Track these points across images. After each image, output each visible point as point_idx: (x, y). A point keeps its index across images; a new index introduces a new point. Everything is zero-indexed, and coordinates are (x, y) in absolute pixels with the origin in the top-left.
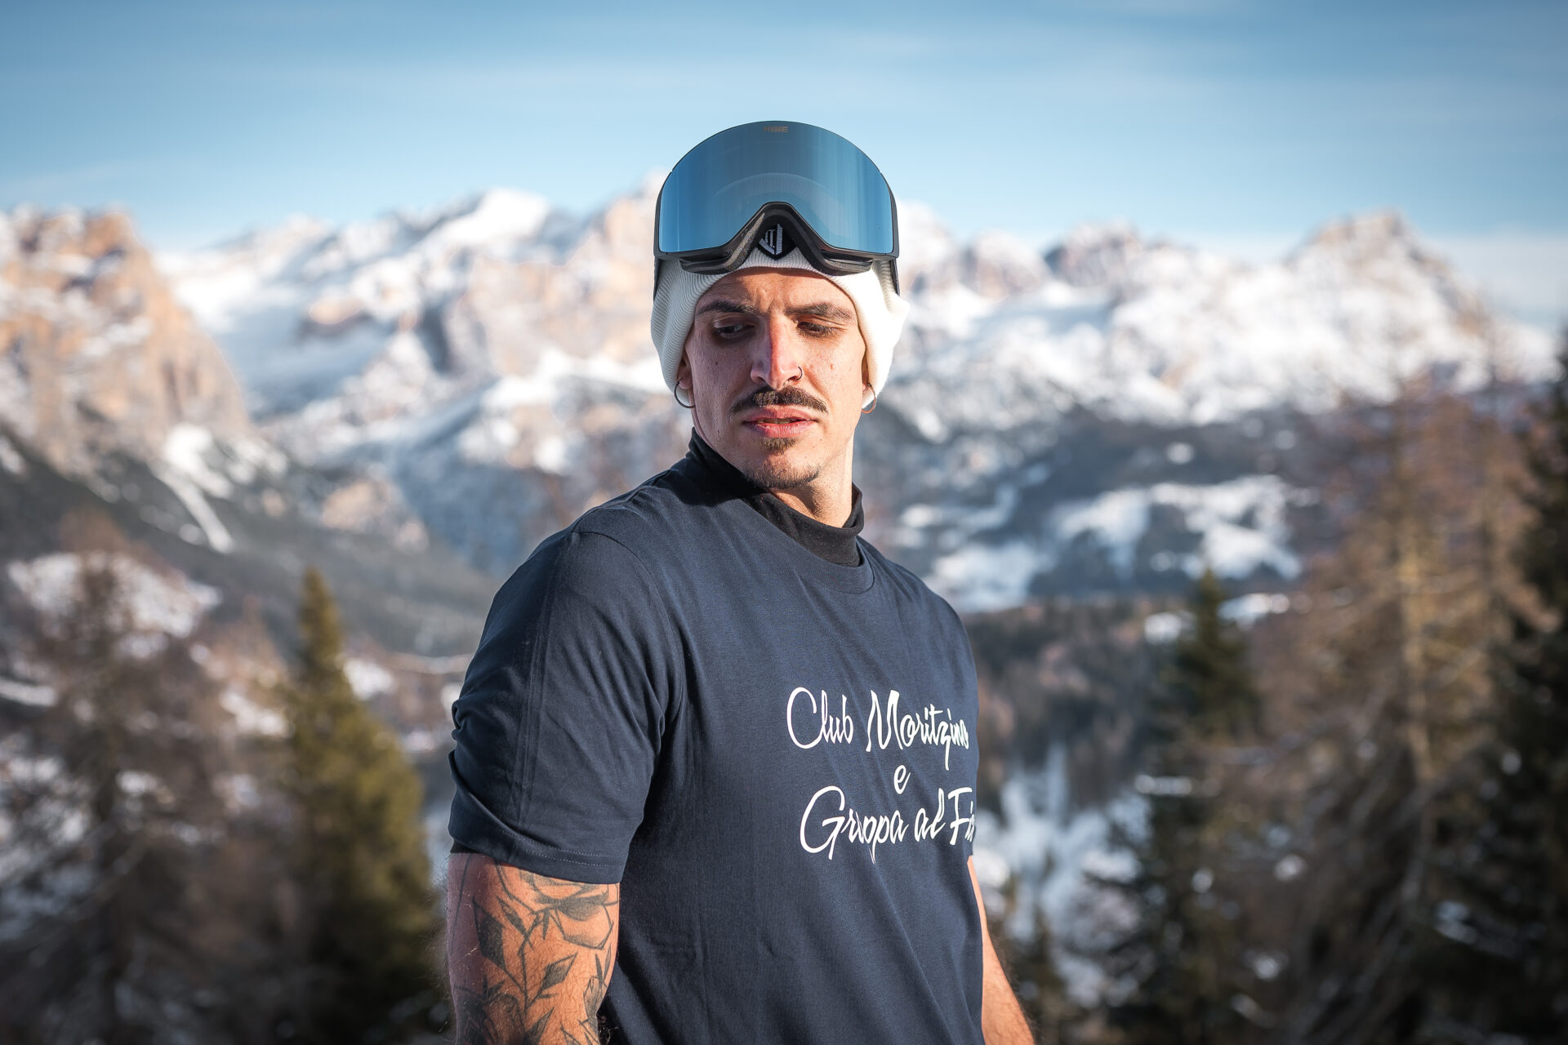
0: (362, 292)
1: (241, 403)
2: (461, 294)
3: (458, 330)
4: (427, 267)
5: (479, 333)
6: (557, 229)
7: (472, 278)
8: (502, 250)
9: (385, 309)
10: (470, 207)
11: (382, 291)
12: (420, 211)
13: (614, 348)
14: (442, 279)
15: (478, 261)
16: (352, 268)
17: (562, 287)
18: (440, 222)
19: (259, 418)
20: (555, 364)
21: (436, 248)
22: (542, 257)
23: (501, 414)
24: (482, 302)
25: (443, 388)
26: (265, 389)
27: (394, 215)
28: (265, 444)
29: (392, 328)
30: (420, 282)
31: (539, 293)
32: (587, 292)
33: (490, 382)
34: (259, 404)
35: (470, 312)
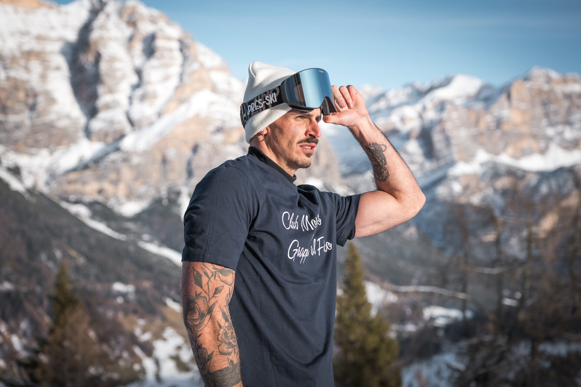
0: (395, 119)
1: (337, 169)
2: (440, 122)
3: (437, 138)
4: (424, 109)
5: (447, 140)
6: (485, 94)
7: (445, 115)
8: (459, 102)
9: (404, 128)
10: (446, 82)
11: (403, 120)
12: (423, 84)
13: (510, 150)
14: (431, 115)
15: (448, 107)
16: (391, 109)
17: (488, 120)
18: (432, 89)
19: (345, 176)
20: (482, 156)
21: (429, 101)
22: (479, 106)
23: (456, 178)
24: (448, 126)
25: (429, 165)
26: (349, 163)
27: (412, 86)
28: (346, 188)
29: (407, 137)
30: (421, 116)
31: (477, 123)
32: (499, 123)
33: (452, 163)
34: (345, 169)
35: (443, 131)
